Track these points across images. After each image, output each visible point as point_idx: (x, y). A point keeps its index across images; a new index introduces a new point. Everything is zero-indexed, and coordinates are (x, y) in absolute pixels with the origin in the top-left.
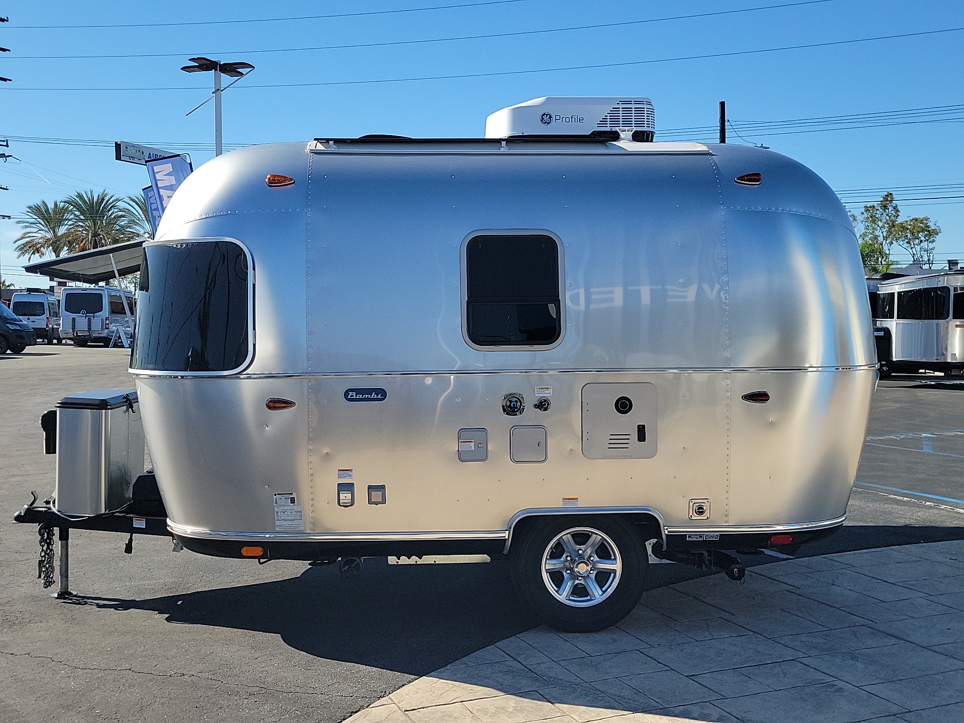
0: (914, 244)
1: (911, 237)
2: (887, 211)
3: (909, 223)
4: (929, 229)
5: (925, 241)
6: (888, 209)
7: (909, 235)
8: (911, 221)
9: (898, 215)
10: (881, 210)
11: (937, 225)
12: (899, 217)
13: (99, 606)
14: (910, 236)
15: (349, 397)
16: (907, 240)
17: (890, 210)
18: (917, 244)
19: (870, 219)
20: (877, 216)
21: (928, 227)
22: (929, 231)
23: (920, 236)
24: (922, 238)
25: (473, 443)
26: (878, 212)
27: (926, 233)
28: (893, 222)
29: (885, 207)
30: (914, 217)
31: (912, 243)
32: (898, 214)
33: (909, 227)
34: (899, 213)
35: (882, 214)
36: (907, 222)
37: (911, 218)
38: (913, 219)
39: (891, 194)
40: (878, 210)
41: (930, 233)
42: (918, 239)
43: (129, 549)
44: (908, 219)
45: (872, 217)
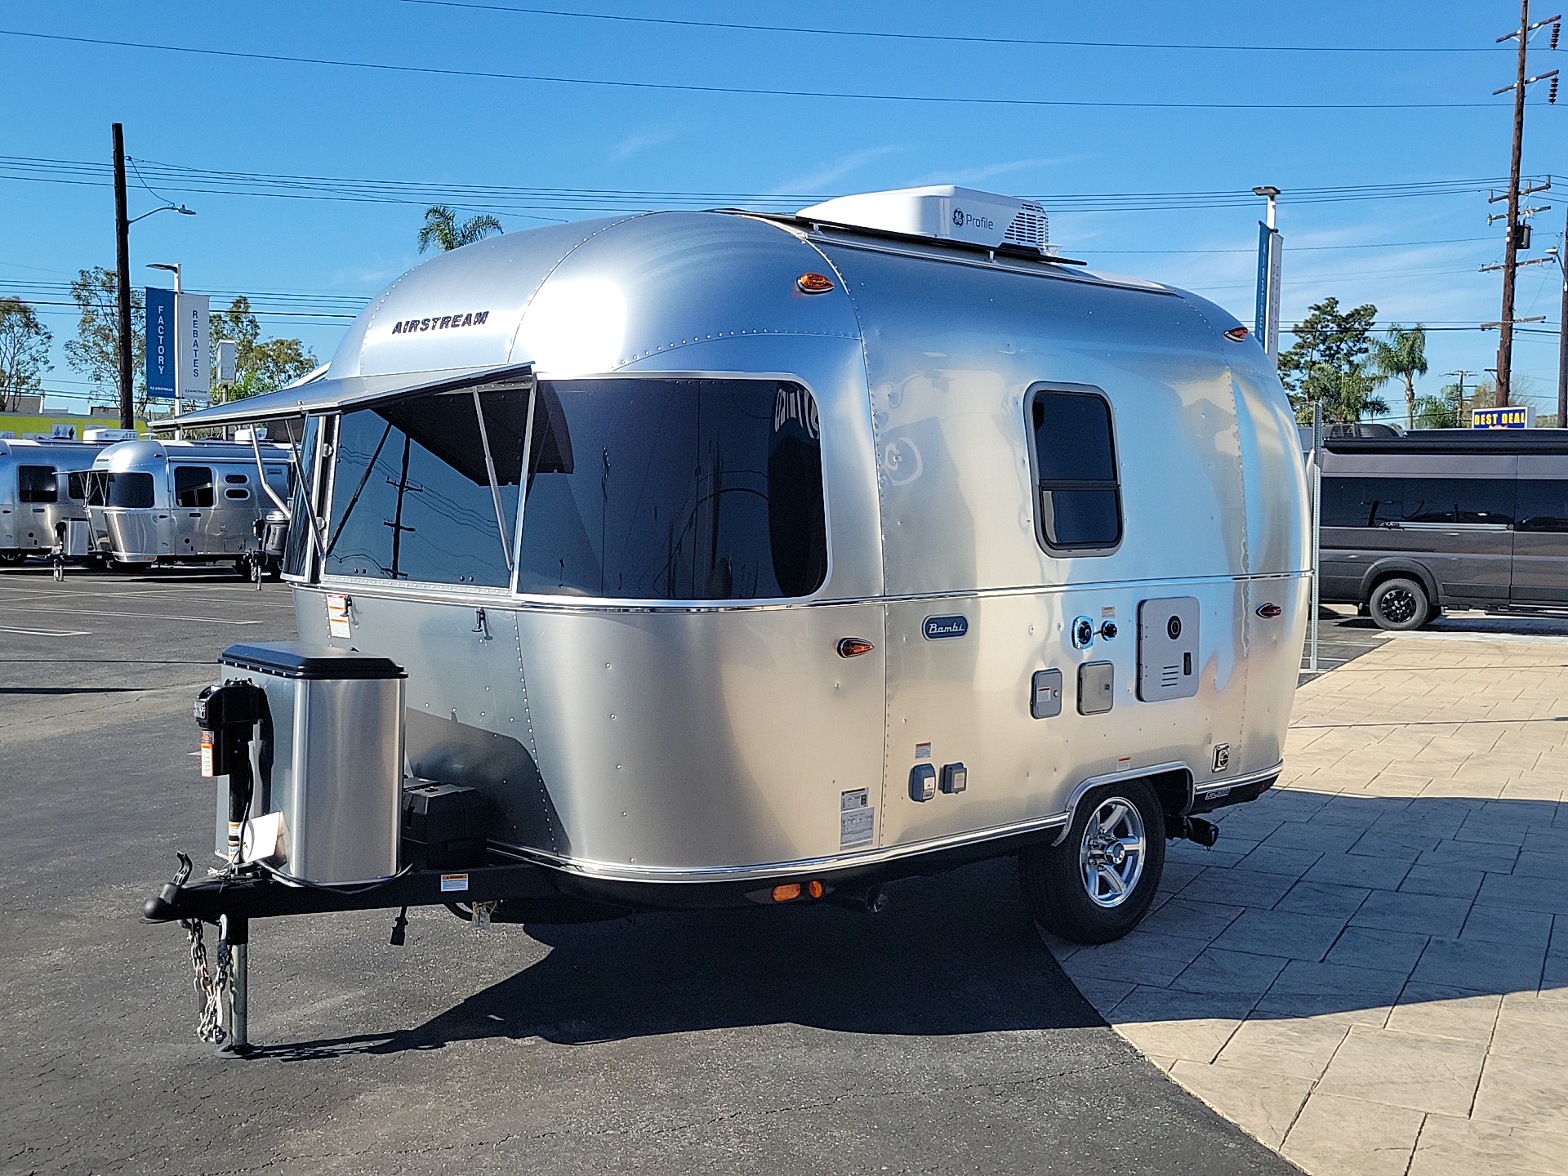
0: (279, 381)
1: (274, 369)
2: (240, 324)
3: (271, 346)
4: (302, 359)
5: (295, 377)
6: (242, 322)
7: (271, 365)
8: (275, 344)
9: (257, 334)
10: (231, 324)
11: (312, 353)
12: (258, 337)
13: (371, 1050)
14: (274, 367)
15: (930, 632)
16: (269, 374)
17: (245, 324)
18: (283, 381)
19: (215, 336)
20: (225, 332)
21: (300, 355)
22: (301, 362)
23: (287, 368)
24: (291, 373)
25: (1049, 691)
26: (226, 325)
27: (296, 364)
28: (250, 342)
29: (237, 320)
30: (278, 339)
31: (276, 378)
32: (256, 332)
33: (272, 353)
34: (258, 331)
35: (234, 330)
36: (267, 345)
37: (274, 340)
38: (278, 341)
39: (245, 299)
40: (226, 322)
41: (302, 364)
42: (285, 373)
43: (398, 937)
44: (269, 341)
45: (217, 333)
